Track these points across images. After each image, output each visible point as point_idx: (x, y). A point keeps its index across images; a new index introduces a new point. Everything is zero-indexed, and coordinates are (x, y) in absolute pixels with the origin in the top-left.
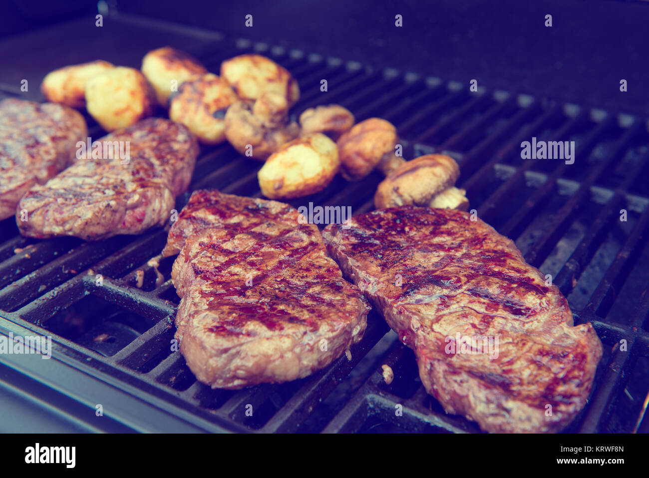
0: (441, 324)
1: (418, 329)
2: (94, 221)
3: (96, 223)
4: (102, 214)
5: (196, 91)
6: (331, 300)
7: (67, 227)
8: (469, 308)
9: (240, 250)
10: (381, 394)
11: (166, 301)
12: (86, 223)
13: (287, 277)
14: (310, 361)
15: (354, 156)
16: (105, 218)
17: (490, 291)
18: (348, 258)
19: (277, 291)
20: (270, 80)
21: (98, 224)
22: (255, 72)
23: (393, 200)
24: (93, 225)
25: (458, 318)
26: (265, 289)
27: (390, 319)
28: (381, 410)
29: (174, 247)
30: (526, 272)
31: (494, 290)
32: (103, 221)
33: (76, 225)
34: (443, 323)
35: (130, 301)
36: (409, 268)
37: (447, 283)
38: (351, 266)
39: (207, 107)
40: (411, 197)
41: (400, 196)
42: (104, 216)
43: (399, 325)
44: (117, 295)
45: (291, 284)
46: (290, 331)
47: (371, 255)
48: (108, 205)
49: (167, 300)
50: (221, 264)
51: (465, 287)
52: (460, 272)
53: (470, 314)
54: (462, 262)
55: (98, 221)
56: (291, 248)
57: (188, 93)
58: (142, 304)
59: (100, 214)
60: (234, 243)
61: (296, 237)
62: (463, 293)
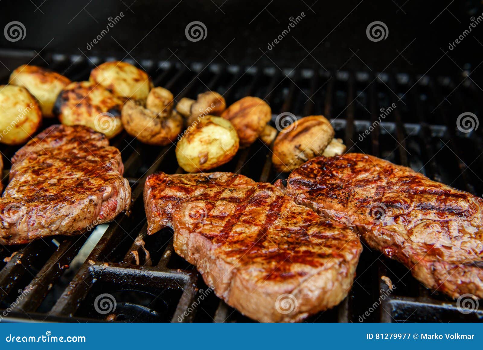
0: (416, 235)
1: (403, 243)
2: (81, 217)
3: (83, 218)
4: (88, 209)
5: (80, 97)
6: (333, 235)
7: (54, 227)
8: (426, 219)
9: (228, 214)
10: (397, 298)
11: (178, 270)
12: (75, 220)
13: (284, 226)
14: (347, 286)
15: (244, 128)
16: (90, 212)
17: (433, 204)
18: (313, 203)
19: (286, 238)
20: (137, 80)
21: (85, 218)
22: (123, 75)
23: (296, 155)
24: (81, 220)
25: (425, 228)
26: (276, 239)
27: (372, 241)
28: (402, 310)
29: (160, 225)
30: (441, 186)
31: (433, 202)
32: (88, 215)
33: (64, 223)
34: (416, 234)
35: (143, 278)
36: (361, 200)
37: (399, 205)
38: (318, 209)
39: (98, 109)
40: (312, 150)
41: (302, 151)
42: (89, 211)
43: (382, 244)
44: (128, 276)
45: (291, 231)
46: (329, 265)
47: (327, 197)
48: (91, 201)
49: (179, 268)
50: (223, 228)
51: (413, 205)
52: (399, 195)
53: (430, 223)
54: (392, 188)
55: (85, 217)
56: (267, 204)
57: (73, 99)
58: (155, 278)
59: (85, 210)
60: (219, 209)
61: (264, 194)
62: (414, 209)
